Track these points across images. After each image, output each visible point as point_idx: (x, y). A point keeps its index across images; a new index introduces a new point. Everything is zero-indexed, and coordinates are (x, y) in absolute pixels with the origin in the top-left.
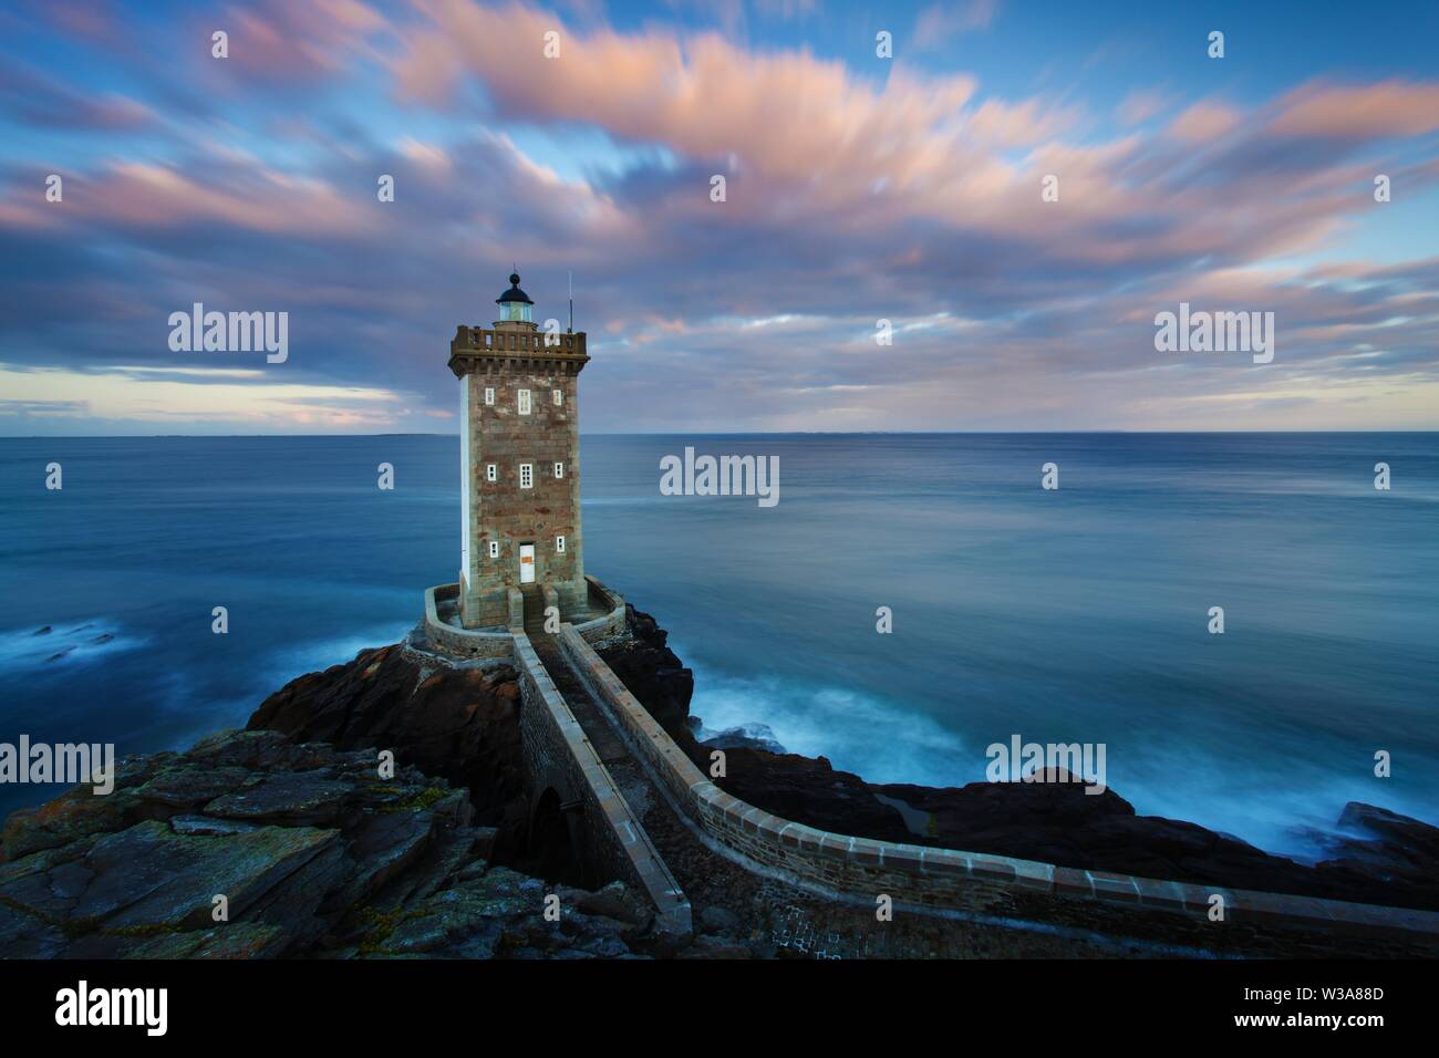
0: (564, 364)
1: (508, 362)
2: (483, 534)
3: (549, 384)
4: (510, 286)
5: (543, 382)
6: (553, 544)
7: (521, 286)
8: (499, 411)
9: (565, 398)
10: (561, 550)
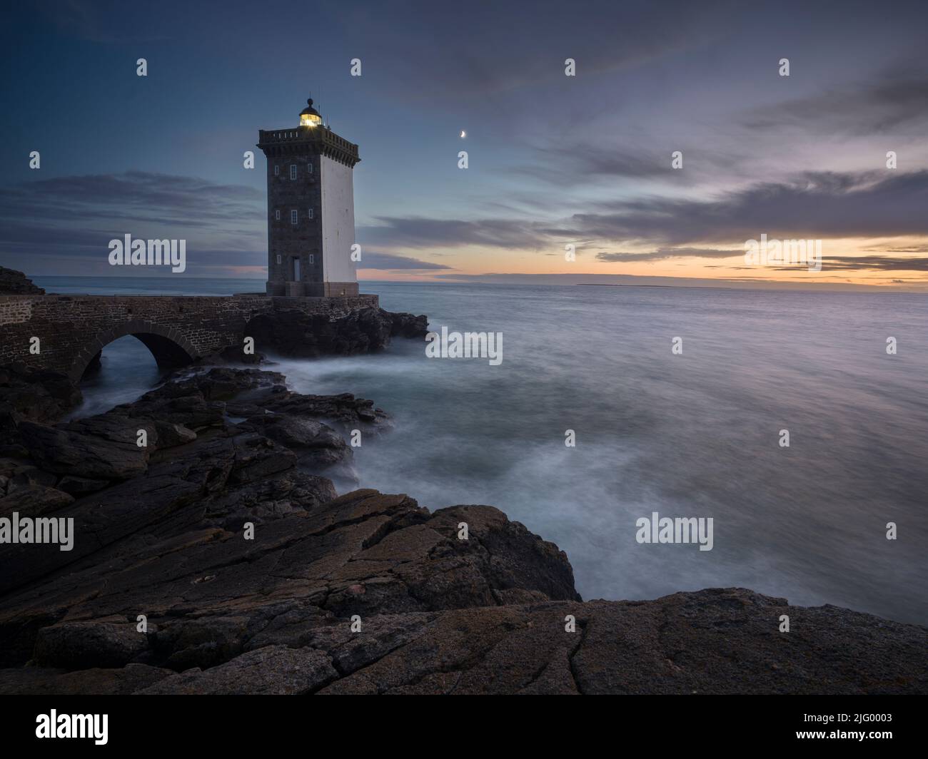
0: (310, 147)
1: (282, 149)
2: (274, 250)
3: (306, 161)
4: (308, 106)
5: (302, 159)
6: (307, 259)
7: (313, 106)
8: (281, 178)
9: (314, 169)
10: (311, 262)
